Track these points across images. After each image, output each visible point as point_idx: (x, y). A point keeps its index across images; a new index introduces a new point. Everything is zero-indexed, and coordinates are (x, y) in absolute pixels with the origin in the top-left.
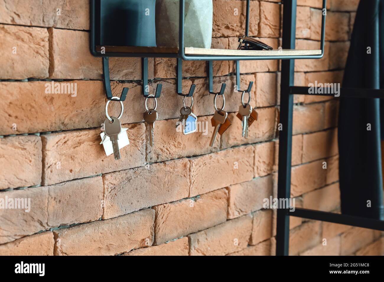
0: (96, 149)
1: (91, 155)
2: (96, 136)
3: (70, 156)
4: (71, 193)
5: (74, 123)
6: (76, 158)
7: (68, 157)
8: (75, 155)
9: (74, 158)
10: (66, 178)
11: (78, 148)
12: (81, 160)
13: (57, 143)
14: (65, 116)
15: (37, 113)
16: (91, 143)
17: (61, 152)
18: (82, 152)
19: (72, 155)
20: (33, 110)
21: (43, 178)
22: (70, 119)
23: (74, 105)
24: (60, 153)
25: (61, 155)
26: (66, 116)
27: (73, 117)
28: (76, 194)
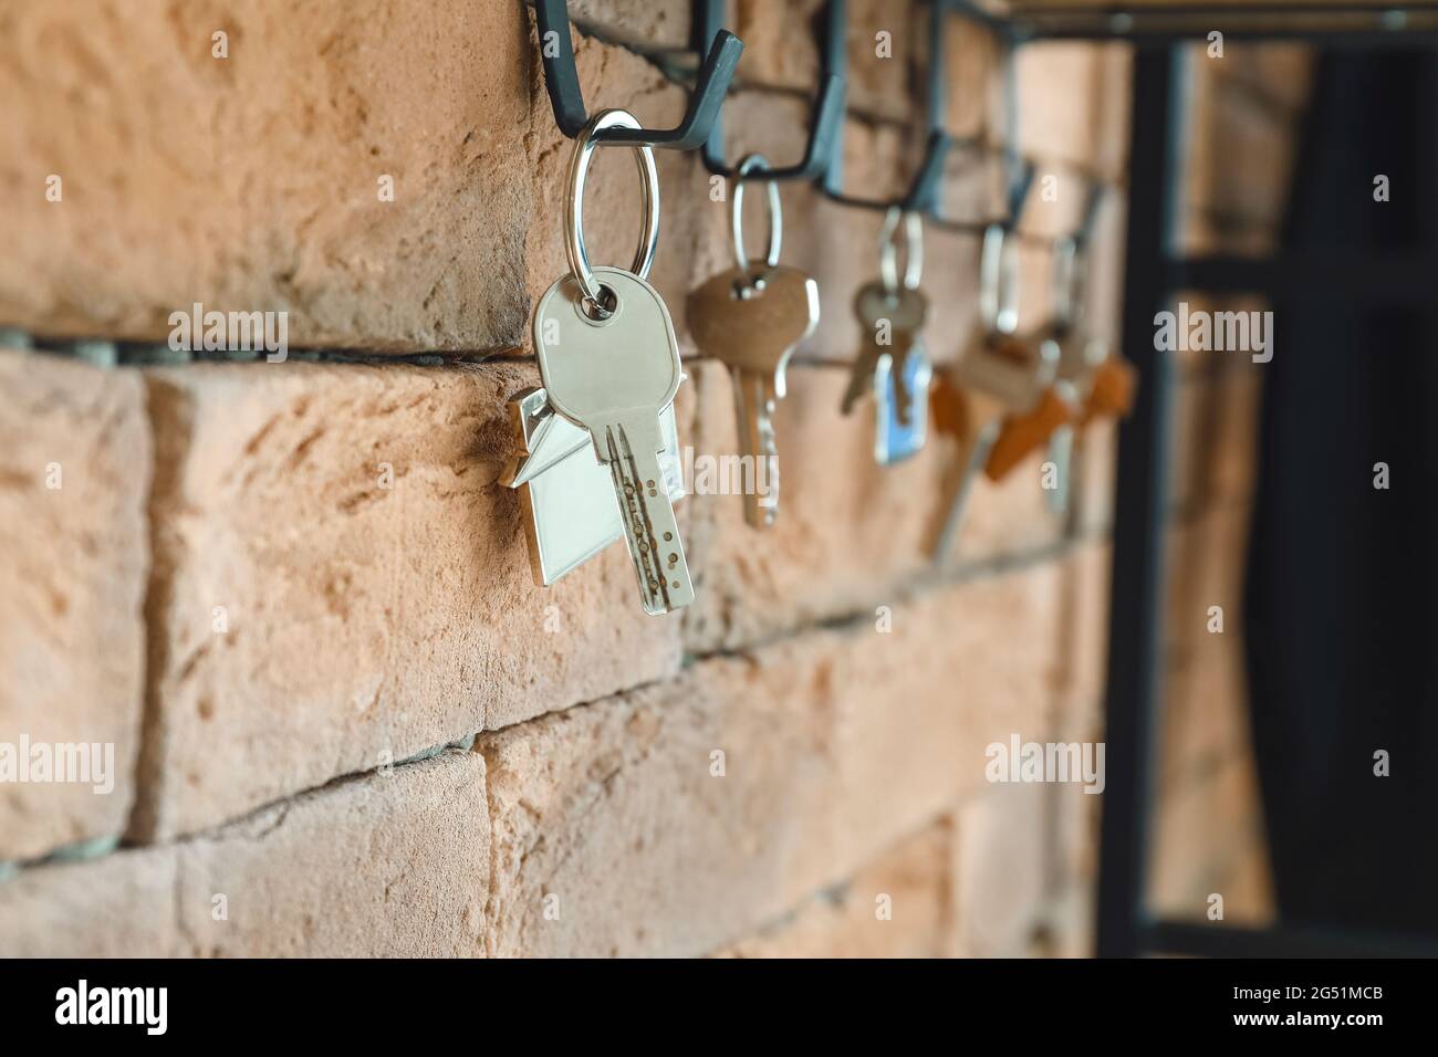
0: (468, 529)
1: (439, 574)
2: (470, 420)
3: (320, 573)
4: (318, 902)
5: (359, 287)
6: (362, 593)
7: (309, 583)
8: (356, 568)
9: (350, 598)
10: (295, 768)
11: (368, 512)
12: (388, 612)
13: (252, 447)
14: (304, 213)
15: (124, 132)
16: (445, 476)
17: (267, 537)
18: (394, 549)
19: (336, 564)
20: (97, 96)
21: (146, 775)
22: (332, 257)
23: (359, 135)
24: (261, 544)
25: (267, 559)
26: (309, 221)
27: (347, 237)
28: (347, 908)
